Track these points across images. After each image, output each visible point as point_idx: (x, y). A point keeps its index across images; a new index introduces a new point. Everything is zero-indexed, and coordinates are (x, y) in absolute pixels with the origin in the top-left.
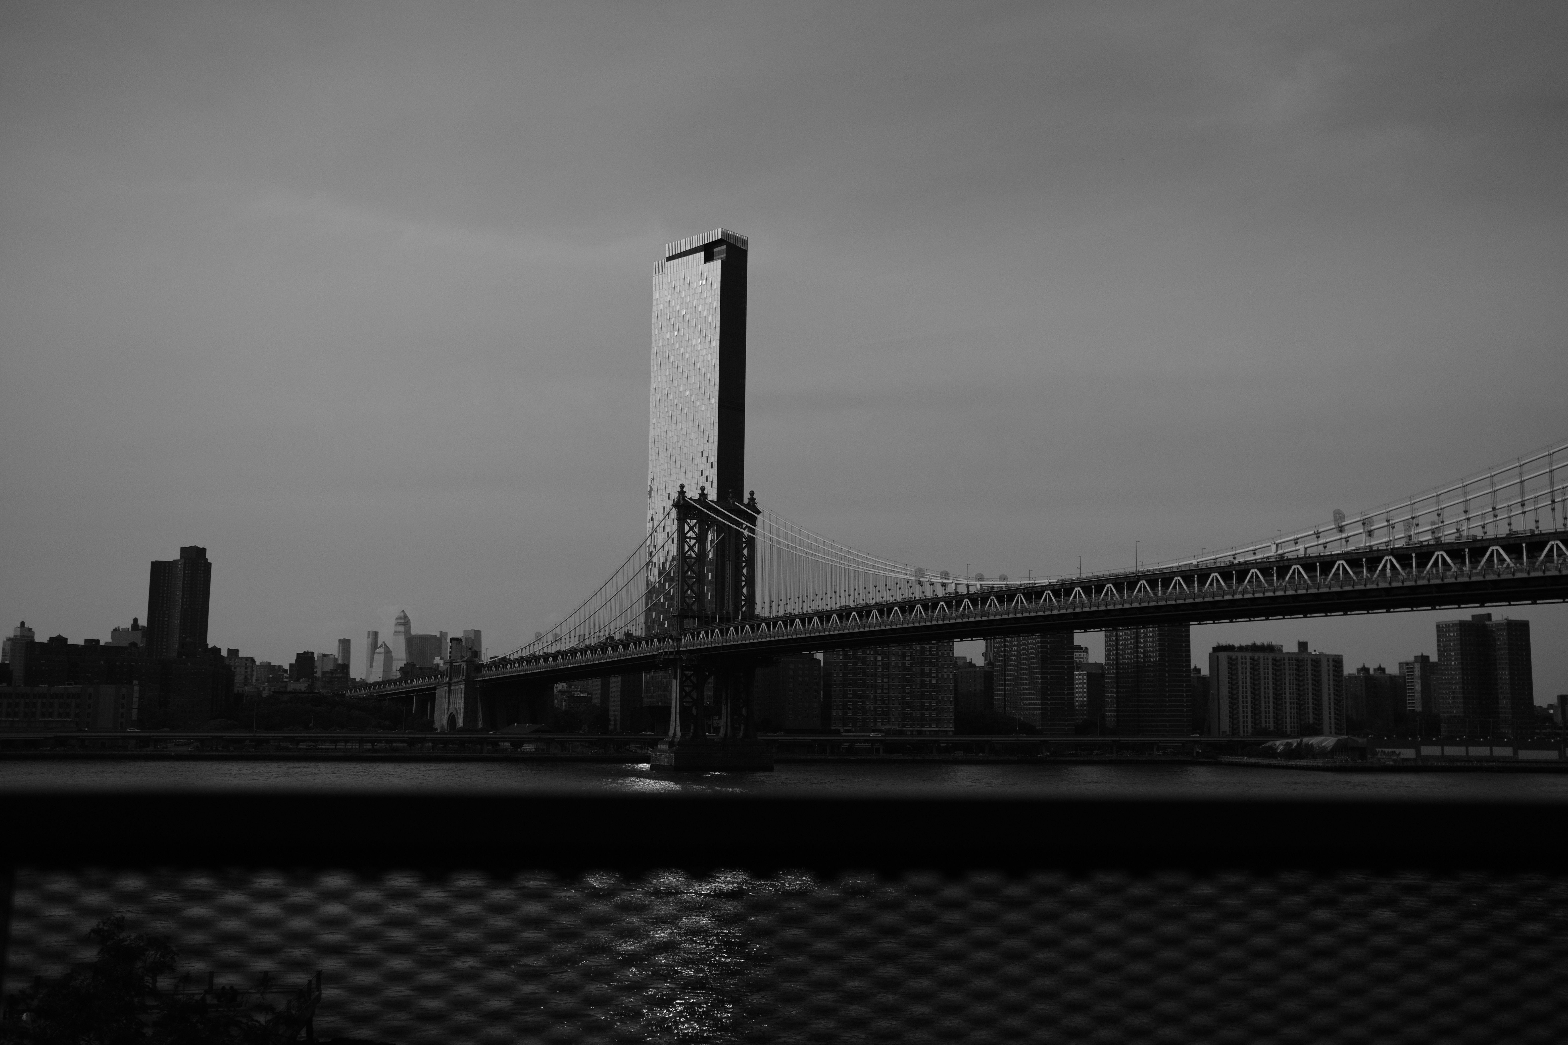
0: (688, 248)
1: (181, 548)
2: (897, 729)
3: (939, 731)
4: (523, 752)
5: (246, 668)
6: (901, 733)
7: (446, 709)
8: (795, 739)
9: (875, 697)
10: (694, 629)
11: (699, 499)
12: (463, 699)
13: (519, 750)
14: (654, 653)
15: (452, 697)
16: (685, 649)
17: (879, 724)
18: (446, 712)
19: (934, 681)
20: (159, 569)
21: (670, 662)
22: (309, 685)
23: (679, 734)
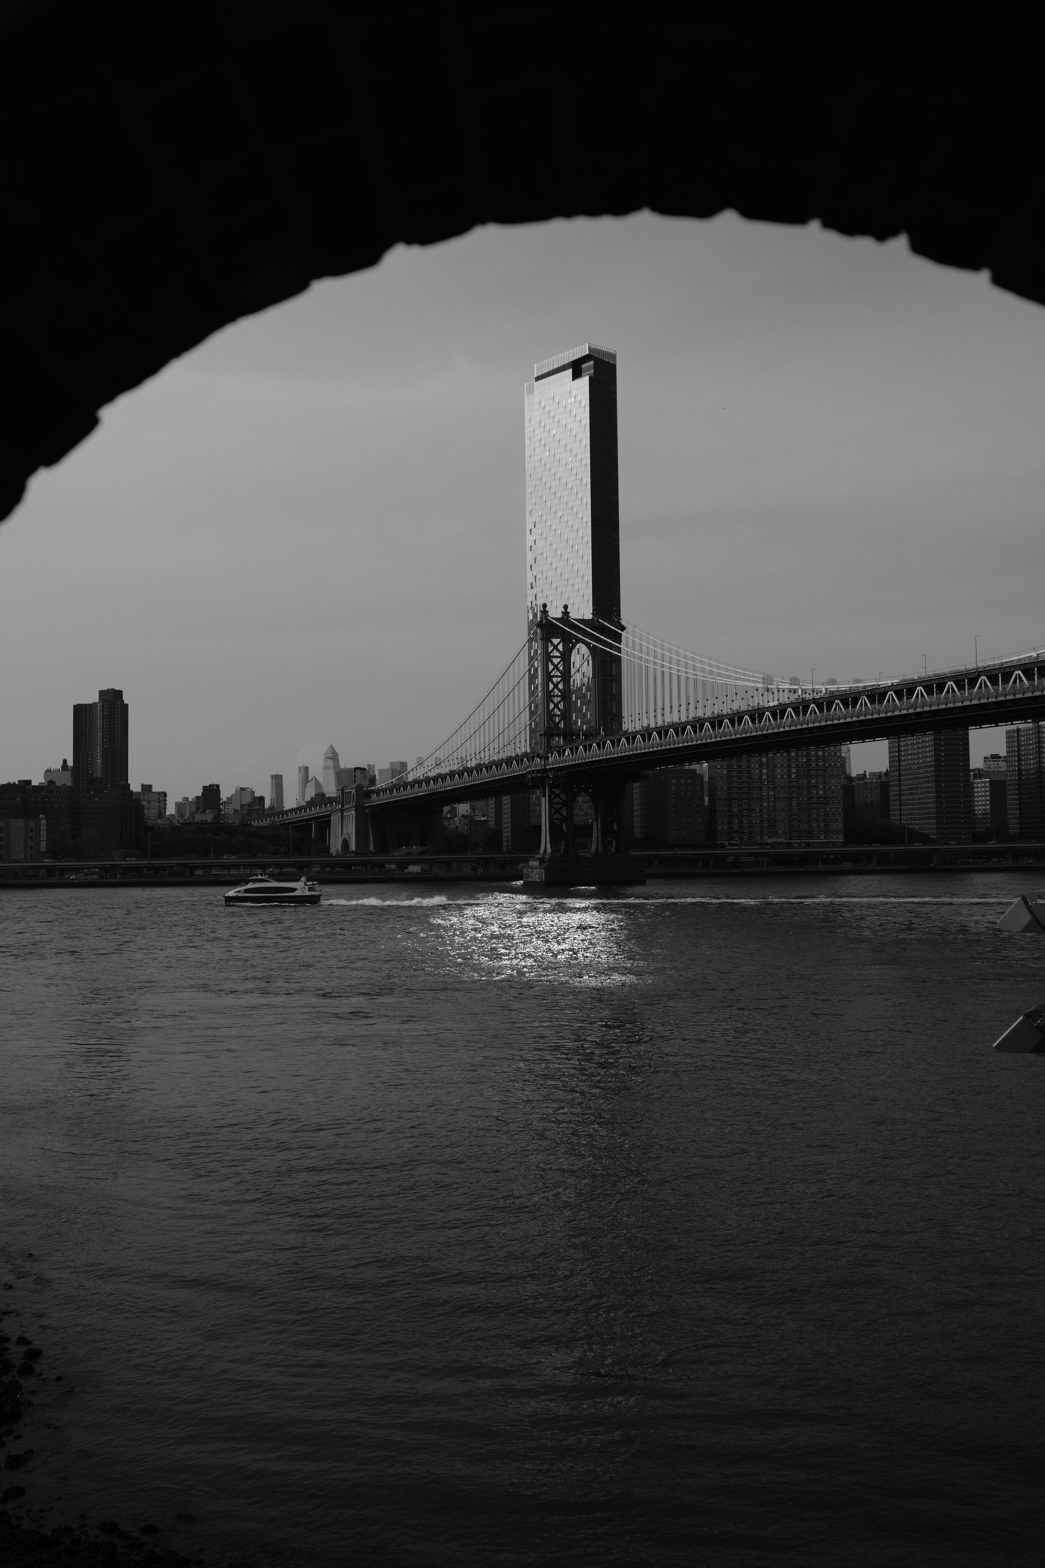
0: (556, 366)
1: (100, 691)
2: (784, 841)
3: (828, 842)
4: (409, 873)
5: (159, 803)
6: (789, 845)
7: (340, 835)
8: (675, 854)
9: (761, 810)
10: (560, 747)
11: (562, 618)
12: (354, 824)
13: (406, 871)
14: (524, 772)
15: (345, 823)
16: (551, 767)
17: (766, 837)
18: (340, 837)
19: (821, 792)
20: (81, 712)
21: (539, 780)
22: (215, 816)
23: (549, 850)
